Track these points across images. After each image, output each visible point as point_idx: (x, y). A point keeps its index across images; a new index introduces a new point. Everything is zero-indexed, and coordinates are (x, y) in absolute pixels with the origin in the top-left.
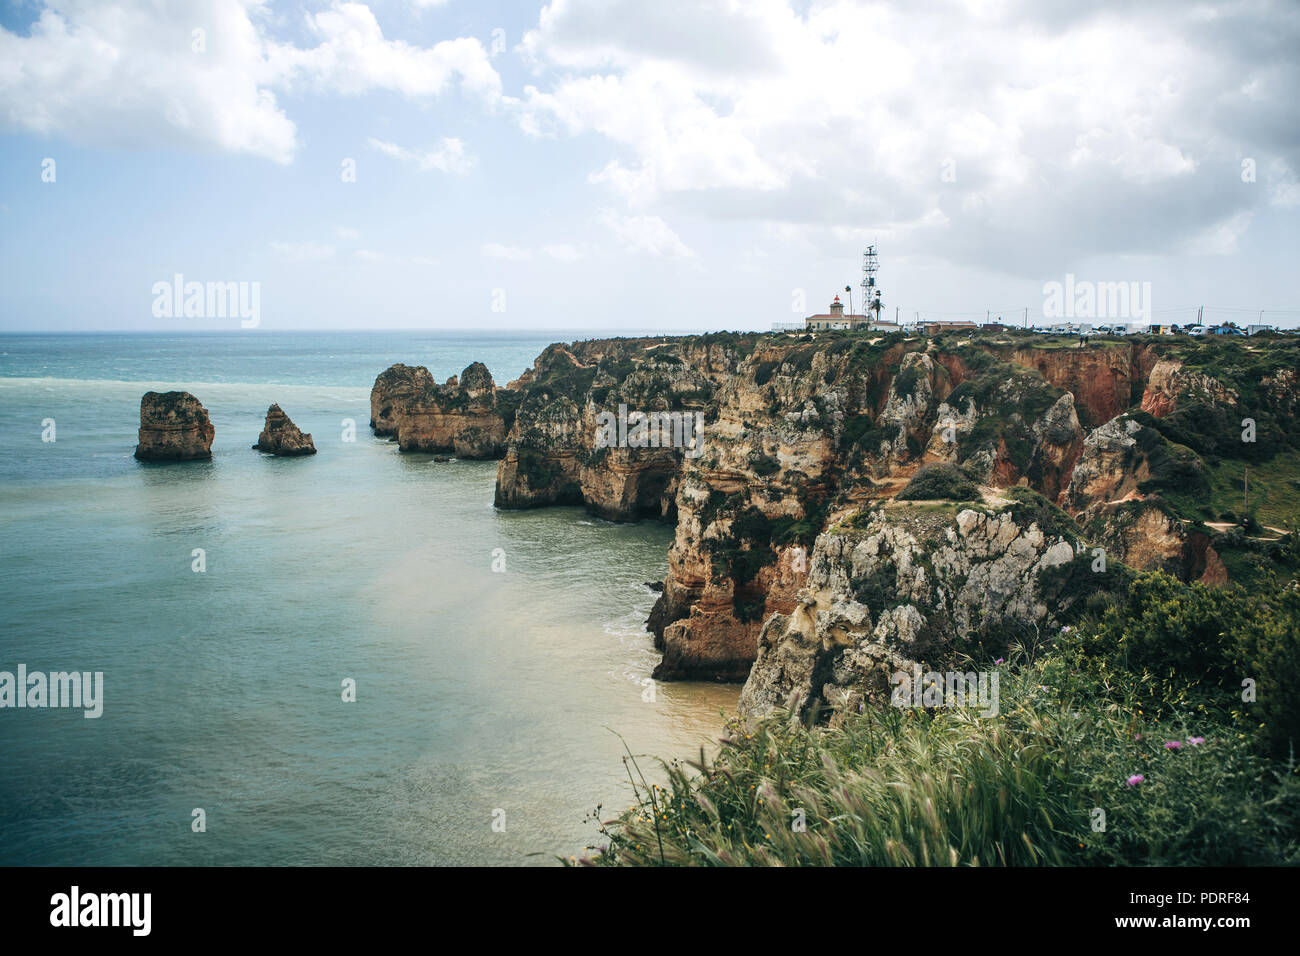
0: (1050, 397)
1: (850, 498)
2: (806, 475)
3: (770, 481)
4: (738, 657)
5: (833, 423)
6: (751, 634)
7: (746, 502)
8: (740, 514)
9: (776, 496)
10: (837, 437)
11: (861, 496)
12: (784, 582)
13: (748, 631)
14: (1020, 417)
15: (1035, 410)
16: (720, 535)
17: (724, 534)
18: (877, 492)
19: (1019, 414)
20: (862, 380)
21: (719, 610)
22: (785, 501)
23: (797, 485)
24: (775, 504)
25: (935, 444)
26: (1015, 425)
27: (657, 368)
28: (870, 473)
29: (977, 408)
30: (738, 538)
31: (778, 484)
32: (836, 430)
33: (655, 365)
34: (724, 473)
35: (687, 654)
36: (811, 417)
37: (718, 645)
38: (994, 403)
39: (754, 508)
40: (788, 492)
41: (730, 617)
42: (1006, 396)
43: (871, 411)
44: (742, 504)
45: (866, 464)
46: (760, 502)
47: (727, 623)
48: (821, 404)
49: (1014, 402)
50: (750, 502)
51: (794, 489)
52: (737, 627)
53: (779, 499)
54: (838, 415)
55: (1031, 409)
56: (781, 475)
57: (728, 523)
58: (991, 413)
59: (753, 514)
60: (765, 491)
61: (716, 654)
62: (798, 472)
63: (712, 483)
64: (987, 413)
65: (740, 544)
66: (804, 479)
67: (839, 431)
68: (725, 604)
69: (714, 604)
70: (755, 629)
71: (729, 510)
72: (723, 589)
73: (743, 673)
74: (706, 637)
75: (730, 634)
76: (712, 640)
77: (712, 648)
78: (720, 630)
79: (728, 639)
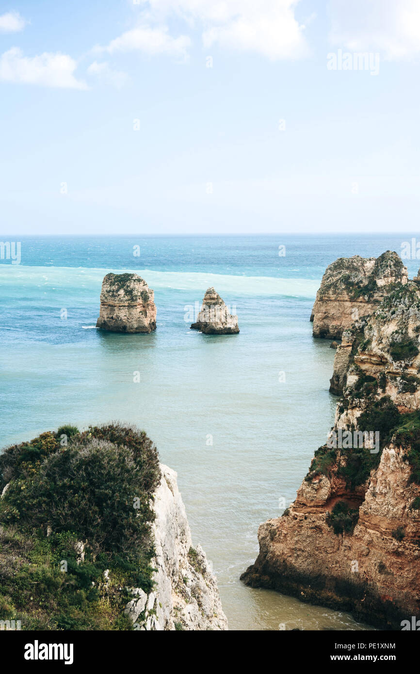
4: (326, 573)
6: (343, 548)
7: (380, 391)
8: (371, 403)
9: (409, 386)
12: (377, 491)
13: (340, 543)
16: (348, 426)
17: (353, 426)
21: (309, 513)
22: (418, 393)
24: (408, 396)
34: (374, 356)
35: (272, 558)
37: (306, 554)
39: (386, 399)
41: (322, 523)
44: (376, 393)
46: (393, 392)
47: (318, 529)
50: (384, 392)
52: (327, 538)
53: (413, 390)
57: (358, 413)
61: (301, 564)
63: (364, 367)
68: (317, 506)
69: (304, 505)
70: (346, 542)
71: (360, 398)
72: (313, 488)
73: (330, 594)
74: (291, 542)
75: (320, 543)
76: (297, 546)
77: (298, 556)
78: (308, 536)
79: (318, 549)
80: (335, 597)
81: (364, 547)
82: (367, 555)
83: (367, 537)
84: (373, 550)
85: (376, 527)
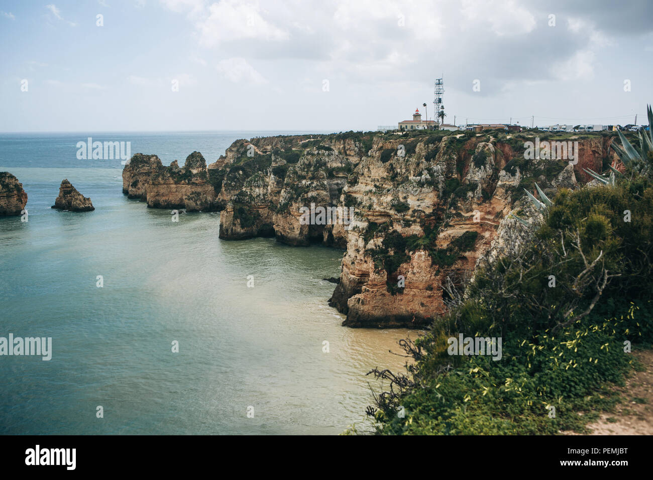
0: (561, 166)
1: (451, 224)
2: (424, 212)
3: (404, 216)
4: (390, 314)
5: (438, 183)
6: (398, 301)
7: (391, 228)
8: (387, 235)
9: (407, 224)
10: (441, 191)
11: (456, 223)
12: (415, 271)
13: (395, 299)
14: (545, 178)
15: (553, 173)
16: (376, 246)
17: (379, 246)
18: (465, 220)
19: (544, 176)
20: (453, 158)
21: (379, 288)
22: (413, 227)
23: (419, 218)
24: (407, 229)
25: (498, 193)
26: (542, 182)
27: (318, 153)
28: (461, 210)
29: (521, 173)
30: (387, 248)
31: (408, 217)
32: (440, 186)
33: (317, 152)
34: (376, 212)
35: (362, 313)
36: (426, 179)
37: (380, 307)
38: (530, 170)
39: (395, 231)
40: (414, 221)
41: (385, 292)
42: (536, 166)
43: (459, 175)
44: (388, 229)
45: (459, 205)
46: (398, 228)
47: (383, 295)
48: (431, 172)
49: (541, 169)
50: (393, 228)
51: (418, 220)
52: (389, 297)
53: (409, 226)
54: (441, 178)
55: (550, 173)
56: (410, 212)
57: (381, 240)
58: (528, 176)
59: (394, 234)
60: (402, 221)
61: (377, 313)
62: (420, 210)
63: (370, 218)
64: (527, 176)
65: (388, 252)
66: (423, 214)
67: (442, 187)
68: (382, 285)
69: (376, 285)
70: (399, 297)
71: (381, 232)
72: (381, 276)
73: (393, 323)
74: (372, 303)
75: (385, 301)
76: (376, 305)
77: (376, 309)
78: (380, 299)
79: (384, 304)
80: (396, 323)
81: (410, 297)
82: (413, 301)
83: (412, 293)
84: (415, 298)
85: (417, 288)
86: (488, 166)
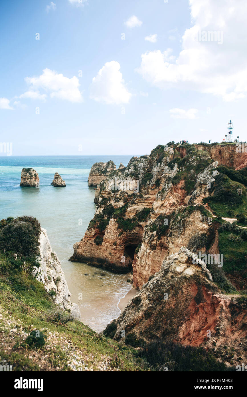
1: (135, 202)
2: (127, 193)
3: (116, 195)
4: (94, 257)
5: (139, 174)
6: (99, 249)
7: (109, 202)
8: (106, 206)
9: (117, 200)
10: (141, 180)
11: (139, 201)
12: (108, 232)
14: (194, 171)
15: (201, 168)
16: (100, 213)
17: (101, 213)
18: (144, 200)
19: (194, 170)
20: (154, 159)
21: (89, 239)
22: (120, 203)
23: (123, 197)
24: (117, 203)
25: (162, 182)
26: (191, 174)
28: (143, 193)
29: (179, 168)
30: (104, 215)
31: (118, 196)
32: (140, 177)
34: (107, 192)
35: (78, 254)
36: (132, 172)
37: (88, 252)
38: (186, 166)
39: (110, 205)
40: (121, 199)
41: (92, 242)
42: (191, 163)
44: (107, 203)
45: (142, 189)
46: (112, 202)
47: (92, 244)
48: (137, 167)
49: (194, 165)
50: (110, 202)
51: (123, 198)
52: (94, 246)
53: (118, 202)
54: (142, 171)
55: (199, 168)
56: (119, 193)
57: (102, 209)
58: (183, 170)
59: (110, 206)
60: (114, 198)
61: (87, 255)
62: (124, 192)
63: (104, 195)
64: (182, 170)
65: (104, 217)
66: (127, 194)
67: (142, 177)
68: (91, 237)
69: (87, 237)
70: (100, 247)
71: (103, 204)
72: (90, 232)
73: (95, 263)
74: (83, 249)
75: (92, 248)
76: (85, 250)
77: (86, 252)
78: (89, 246)
79: (92, 250)
80: (97, 263)
81: (105, 248)
82: (106, 251)
83: (106, 245)
84: (108, 249)
85: (108, 242)
86: (163, 163)
